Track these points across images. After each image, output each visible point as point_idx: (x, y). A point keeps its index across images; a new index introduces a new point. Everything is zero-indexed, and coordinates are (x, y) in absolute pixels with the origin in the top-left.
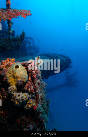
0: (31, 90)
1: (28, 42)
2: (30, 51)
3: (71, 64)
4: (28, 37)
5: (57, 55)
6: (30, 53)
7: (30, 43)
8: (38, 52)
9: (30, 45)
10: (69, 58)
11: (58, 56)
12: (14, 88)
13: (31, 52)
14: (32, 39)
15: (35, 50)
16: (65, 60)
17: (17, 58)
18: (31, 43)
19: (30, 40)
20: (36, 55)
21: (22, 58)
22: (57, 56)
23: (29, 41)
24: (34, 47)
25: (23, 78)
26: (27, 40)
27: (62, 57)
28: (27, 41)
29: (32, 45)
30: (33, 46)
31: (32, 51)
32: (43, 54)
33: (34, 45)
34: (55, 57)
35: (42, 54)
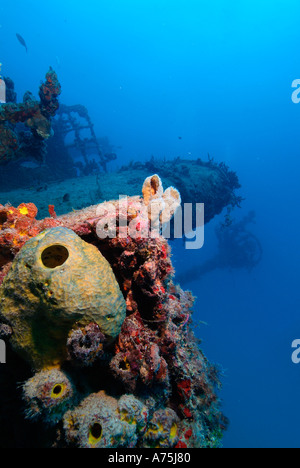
0: (151, 373)
1: (68, 124)
2: (81, 159)
3: (237, 192)
4: (68, 105)
5: (183, 161)
6: (84, 164)
7: (77, 128)
8: (112, 157)
9: (77, 135)
10: (229, 170)
11: (189, 166)
12: (57, 390)
13: (86, 160)
14: (83, 112)
15: (100, 154)
16: (216, 177)
17: (38, 190)
18: (82, 128)
19: (75, 115)
20: (105, 169)
21: (58, 187)
22: (183, 168)
23: (72, 120)
24: (93, 140)
25: (99, 316)
26: (65, 116)
27: (204, 168)
28: (67, 122)
29: (85, 134)
30: (90, 137)
31: (90, 158)
32: (131, 163)
33: (93, 133)
34: (180, 169)
35: (127, 164)
